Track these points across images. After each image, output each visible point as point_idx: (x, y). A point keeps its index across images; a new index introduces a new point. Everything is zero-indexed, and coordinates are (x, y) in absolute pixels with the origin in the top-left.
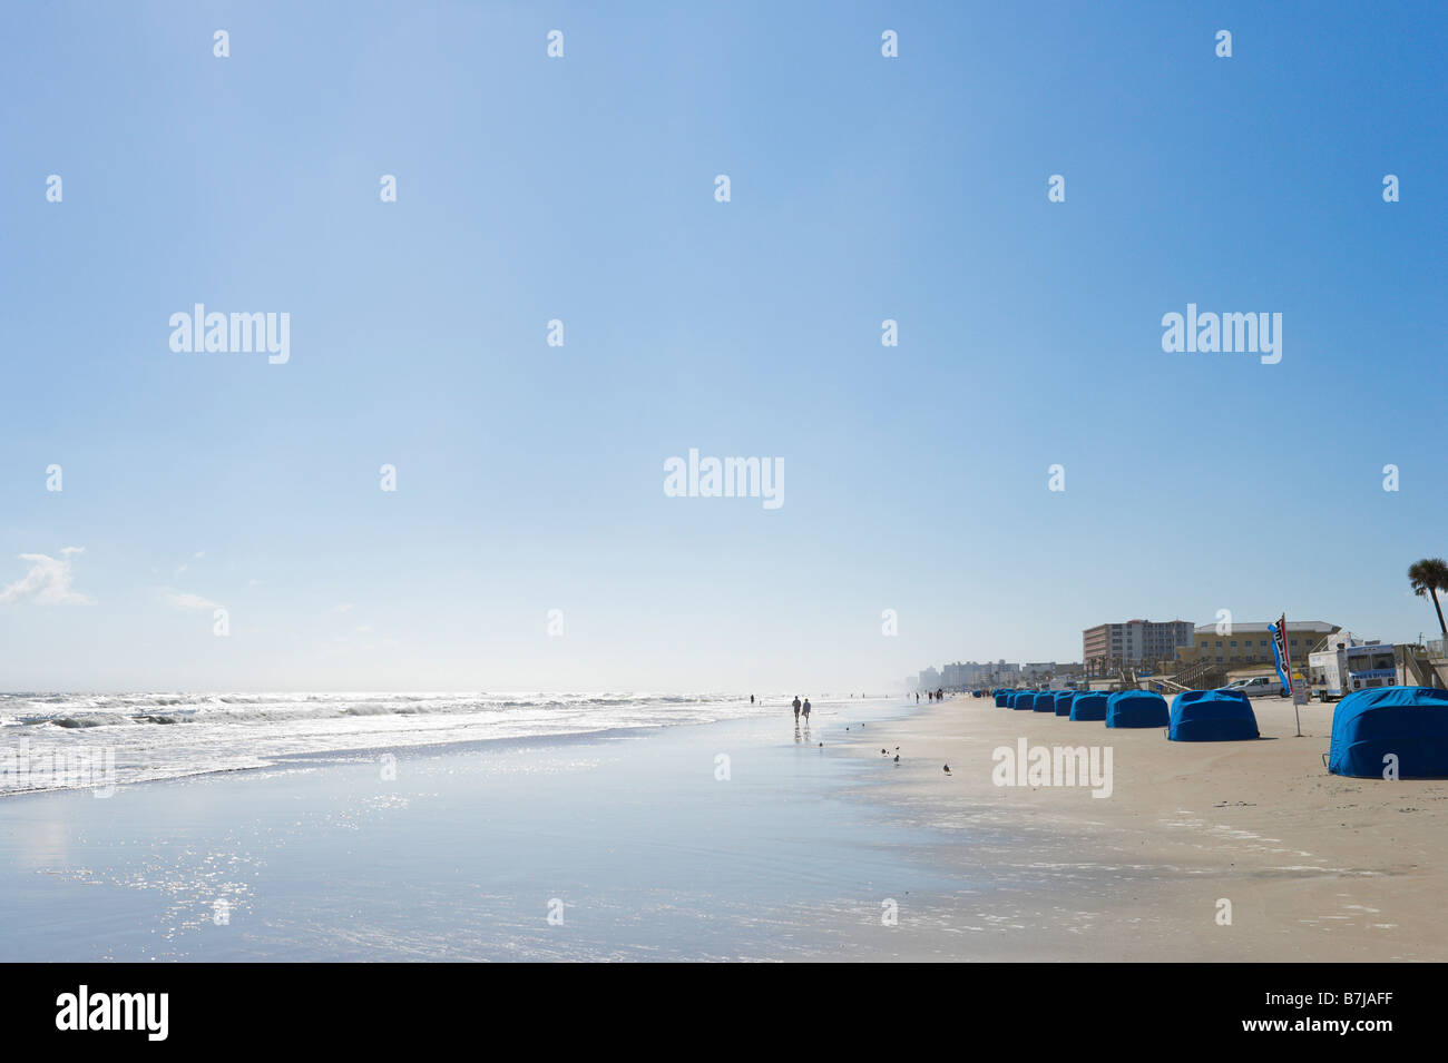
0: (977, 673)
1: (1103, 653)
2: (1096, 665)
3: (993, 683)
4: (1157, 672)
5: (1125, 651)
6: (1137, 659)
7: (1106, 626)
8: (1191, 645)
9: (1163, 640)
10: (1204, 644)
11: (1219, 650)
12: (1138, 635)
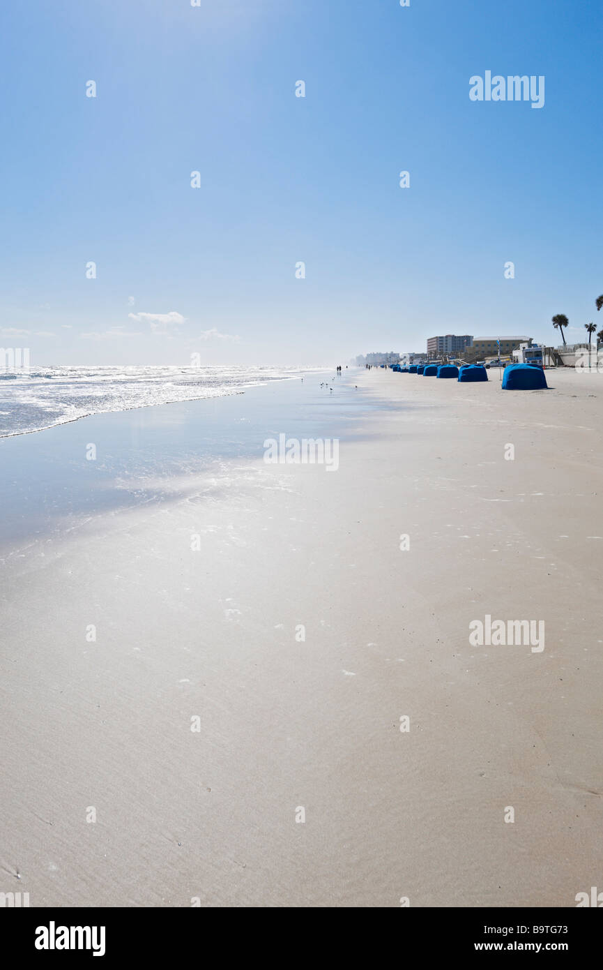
0: (381, 358)
1: (435, 349)
2: (432, 354)
3: (389, 362)
4: (458, 357)
5: (444, 348)
6: (449, 352)
7: (437, 337)
8: (472, 346)
9: (460, 343)
10: (477, 346)
11: (483, 349)
12: (450, 340)
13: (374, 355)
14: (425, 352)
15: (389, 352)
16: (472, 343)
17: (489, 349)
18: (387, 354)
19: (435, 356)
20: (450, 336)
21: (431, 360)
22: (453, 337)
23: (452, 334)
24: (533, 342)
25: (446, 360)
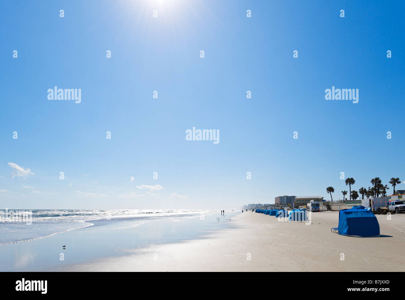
0: (254, 206)
1: (278, 202)
2: (277, 204)
3: (257, 208)
6: (284, 203)
9: (290, 200)
10: (298, 200)
11: (300, 202)
12: (285, 199)
13: (251, 205)
14: (274, 204)
15: (258, 204)
16: (295, 200)
17: (303, 202)
18: (257, 204)
19: (278, 206)
20: (285, 196)
21: (276, 207)
22: (287, 197)
23: (286, 195)
24: (324, 199)
25: (282, 207)
